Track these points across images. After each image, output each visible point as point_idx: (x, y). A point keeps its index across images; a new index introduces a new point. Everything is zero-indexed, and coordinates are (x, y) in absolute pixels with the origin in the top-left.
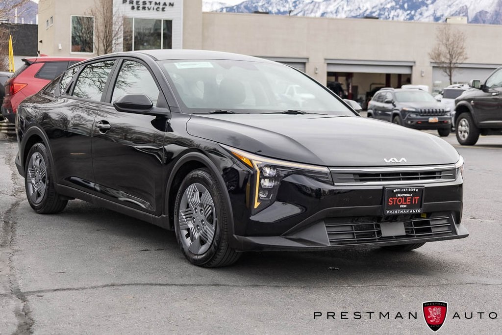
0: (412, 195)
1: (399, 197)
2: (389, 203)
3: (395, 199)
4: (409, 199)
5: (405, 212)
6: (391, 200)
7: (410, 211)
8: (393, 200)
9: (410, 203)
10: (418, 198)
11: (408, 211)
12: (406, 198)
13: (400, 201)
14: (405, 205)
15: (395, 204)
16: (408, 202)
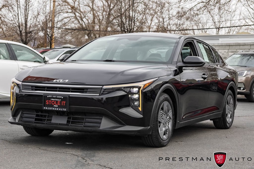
0: (60, 100)
1: (52, 100)
2: (47, 103)
3: (50, 101)
4: (59, 102)
5: (56, 109)
6: (47, 101)
7: (59, 109)
8: (49, 102)
9: (60, 105)
10: (65, 102)
11: (57, 109)
12: (57, 101)
13: (53, 103)
14: (57, 105)
15: (50, 104)
16: (59, 104)
